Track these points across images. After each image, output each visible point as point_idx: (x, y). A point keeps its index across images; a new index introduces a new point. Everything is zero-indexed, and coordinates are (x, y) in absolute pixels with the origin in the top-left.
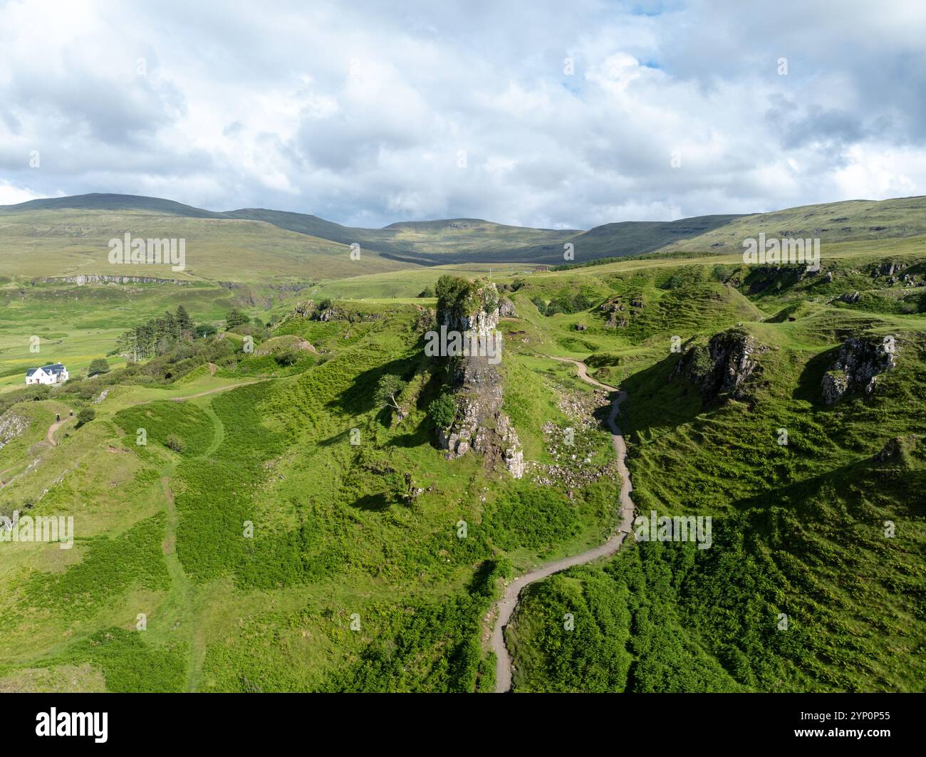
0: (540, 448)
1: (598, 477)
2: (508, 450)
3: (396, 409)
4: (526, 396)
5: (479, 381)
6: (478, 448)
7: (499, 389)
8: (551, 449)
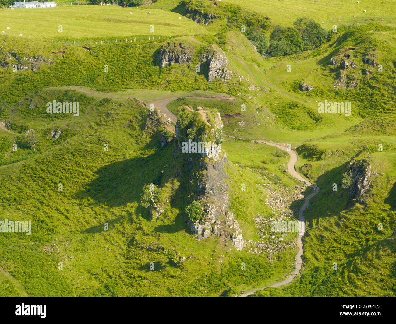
0: (253, 232)
1: (285, 248)
2: (234, 234)
3: (155, 208)
4: (244, 198)
5: (215, 192)
6: (216, 233)
7: (227, 196)
8: (260, 233)
